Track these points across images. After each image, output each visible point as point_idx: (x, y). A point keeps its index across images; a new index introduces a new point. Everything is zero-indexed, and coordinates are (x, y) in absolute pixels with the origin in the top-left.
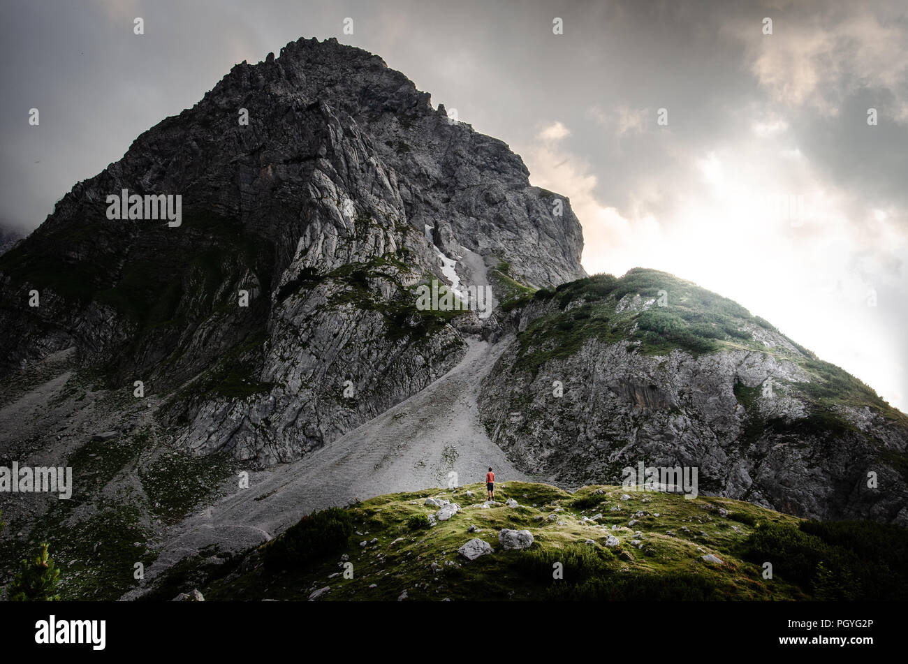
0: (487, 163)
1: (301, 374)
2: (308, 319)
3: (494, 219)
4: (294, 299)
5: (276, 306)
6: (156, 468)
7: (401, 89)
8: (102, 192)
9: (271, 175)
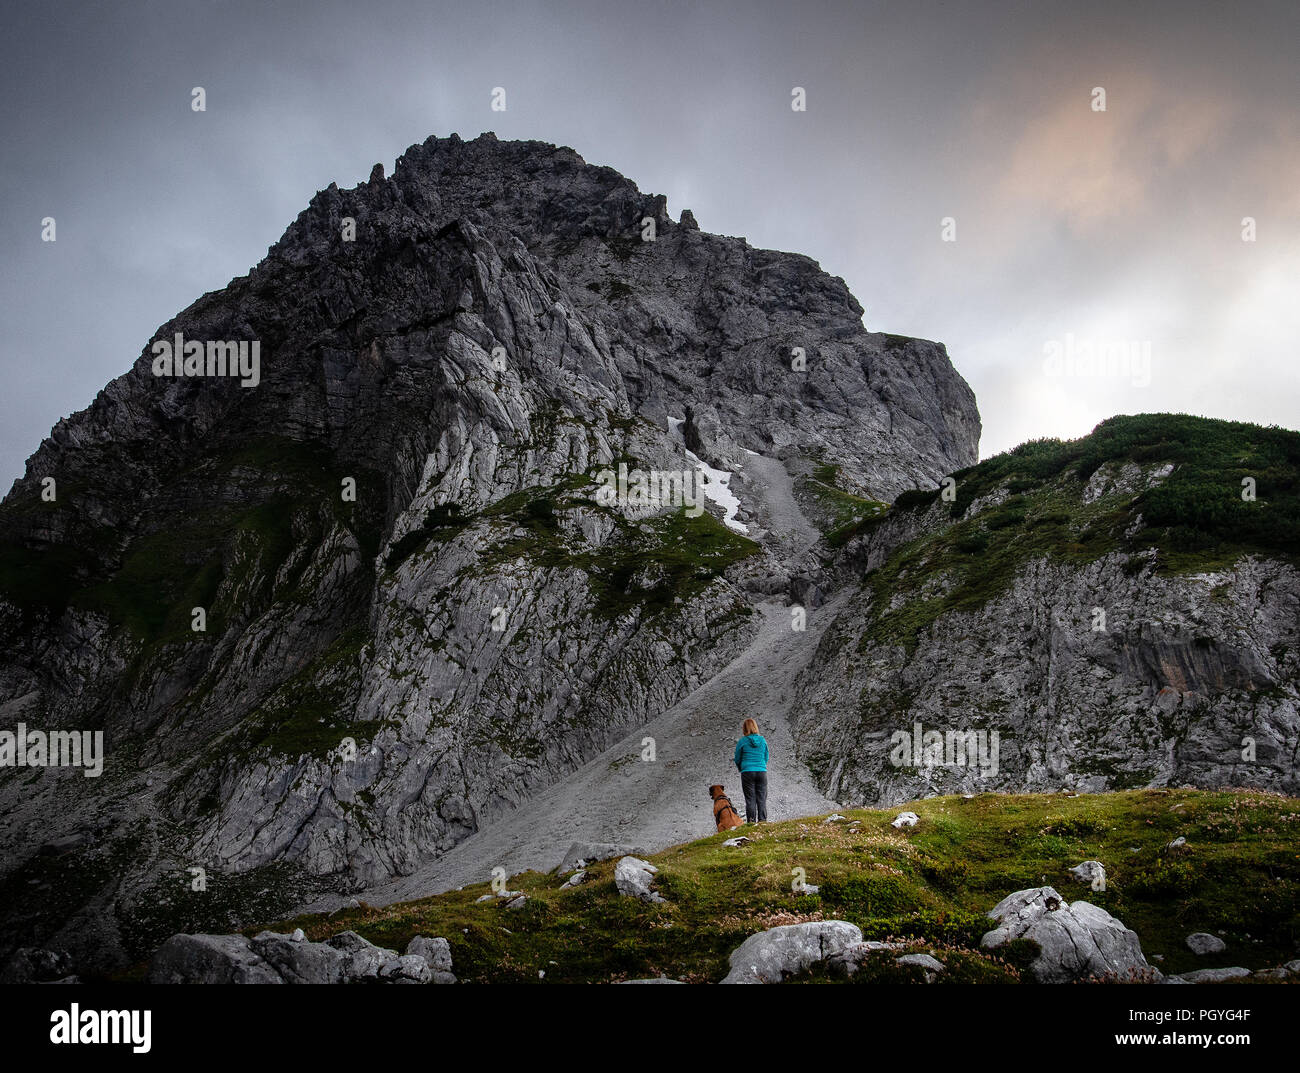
0: (779, 298)
1: (432, 699)
2: (442, 595)
3: (801, 393)
4: (416, 562)
5: (383, 578)
6: (150, 900)
7: (612, 196)
8: (97, 429)
9: (377, 357)
